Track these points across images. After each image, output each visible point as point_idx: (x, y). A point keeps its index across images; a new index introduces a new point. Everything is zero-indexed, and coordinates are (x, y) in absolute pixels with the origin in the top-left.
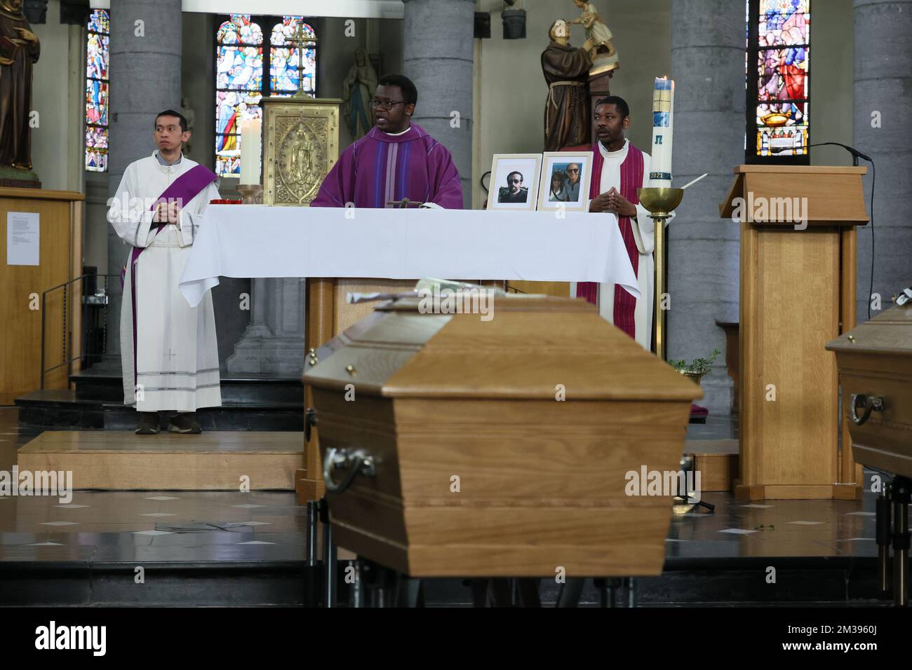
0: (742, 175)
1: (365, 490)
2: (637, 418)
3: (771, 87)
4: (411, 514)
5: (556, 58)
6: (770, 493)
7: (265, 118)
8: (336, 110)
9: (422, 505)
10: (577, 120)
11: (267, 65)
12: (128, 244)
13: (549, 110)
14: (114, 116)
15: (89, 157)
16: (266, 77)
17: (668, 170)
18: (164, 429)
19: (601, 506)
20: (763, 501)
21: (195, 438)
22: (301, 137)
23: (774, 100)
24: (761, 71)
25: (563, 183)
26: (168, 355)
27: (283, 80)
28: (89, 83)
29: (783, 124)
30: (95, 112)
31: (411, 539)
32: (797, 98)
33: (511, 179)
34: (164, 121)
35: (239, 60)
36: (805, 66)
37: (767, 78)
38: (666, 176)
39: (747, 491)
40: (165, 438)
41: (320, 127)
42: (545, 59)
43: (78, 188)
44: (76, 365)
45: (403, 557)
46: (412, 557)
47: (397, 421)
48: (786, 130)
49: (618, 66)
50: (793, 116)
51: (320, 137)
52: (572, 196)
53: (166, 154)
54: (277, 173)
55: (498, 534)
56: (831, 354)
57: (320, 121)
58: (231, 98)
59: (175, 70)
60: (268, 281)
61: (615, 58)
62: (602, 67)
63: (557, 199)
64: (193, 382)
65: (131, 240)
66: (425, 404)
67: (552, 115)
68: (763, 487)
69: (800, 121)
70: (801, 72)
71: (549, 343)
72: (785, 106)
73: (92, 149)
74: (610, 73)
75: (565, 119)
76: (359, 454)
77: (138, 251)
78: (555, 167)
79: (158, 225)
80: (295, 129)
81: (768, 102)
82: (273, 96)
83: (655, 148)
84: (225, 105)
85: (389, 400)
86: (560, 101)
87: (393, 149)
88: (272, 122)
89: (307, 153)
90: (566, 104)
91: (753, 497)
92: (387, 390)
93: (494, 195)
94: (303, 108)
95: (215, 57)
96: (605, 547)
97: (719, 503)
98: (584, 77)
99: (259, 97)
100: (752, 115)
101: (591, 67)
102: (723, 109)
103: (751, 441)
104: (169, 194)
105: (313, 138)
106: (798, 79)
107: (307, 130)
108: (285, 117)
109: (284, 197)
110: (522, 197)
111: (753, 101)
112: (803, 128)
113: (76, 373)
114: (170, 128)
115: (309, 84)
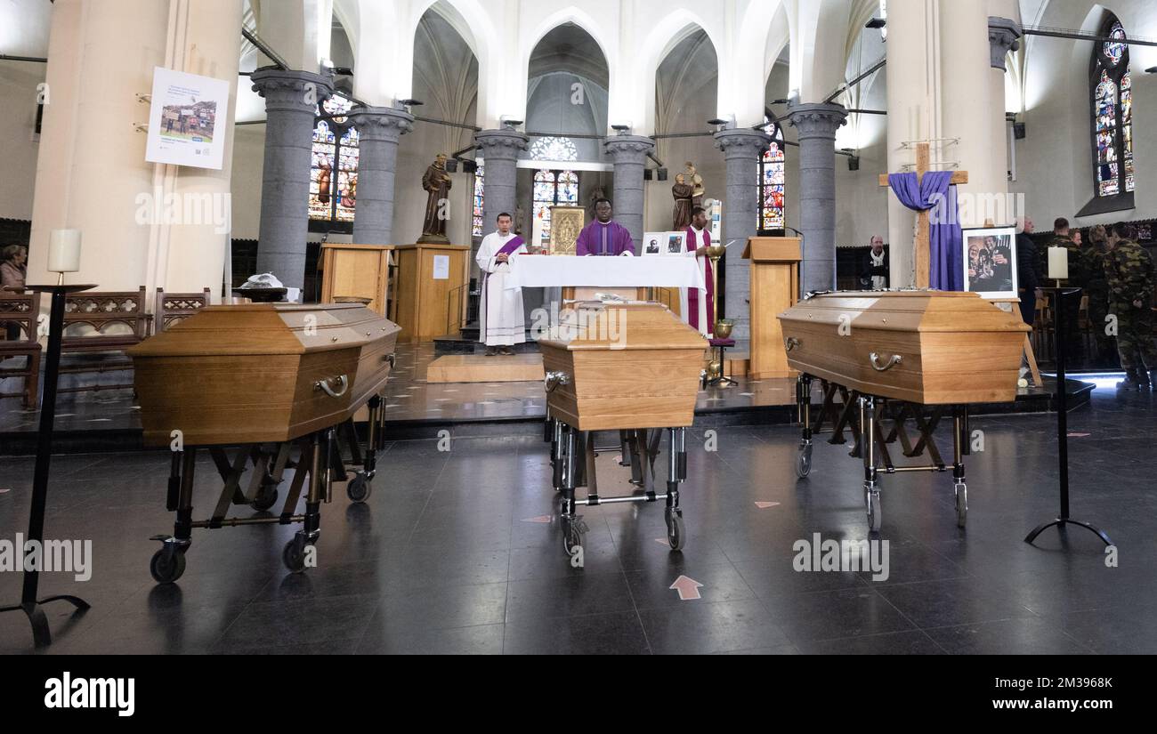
0: (750, 241)
1: (562, 391)
2: (681, 357)
3: (769, 201)
4: (580, 402)
5: (679, 189)
6: (762, 376)
7: (552, 214)
8: (583, 211)
9: (586, 398)
10: (688, 216)
11: (556, 191)
12: (485, 272)
13: (675, 211)
14: (485, 213)
15: (475, 231)
16: (556, 196)
17: (719, 239)
18: (499, 352)
19: (666, 396)
20: (759, 380)
21: (512, 357)
22: (567, 223)
23: (771, 207)
24: (765, 195)
25: (674, 245)
26: (502, 320)
27: (562, 197)
28: (476, 198)
29: (774, 217)
30: (478, 211)
31: (580, 413)
32: (779, 206)
33: (652, 243)
34: (502, 218)
35: (544, 187)
36: (783, 193)
37: (767, 197)
38: (718, 242)
39: (753, 375)
40: (498, 357)
41: (576, 218)
42: (674, 190)
43: (469, 244)
44: (464, 323)
45: (577, 421)
46: (580, 422)
47: (574, 361)
48: (775, 219)
49: (704, 193)
50: (778, 213)
51: (576, 223)
52: (678, 250)
53: (504, 232)
54: (556, 238)
55: (620, 410)
56: (779, 320)
57: (576, 216)
58: (540, 204)
59: (513, 193)
60: (551, 288)
61: (703, 189)
62: (698, 193)
63: (672, 251)
64: (513, 332)
65: (486, 270)
66: (587, 352)
67: (677, 213)
68: (759, 373)
69: (781, 215)
70: (781, 195)
71: (644, 324)
72: (775, 209)
73: (477, 226)
74: (701, 196)
75: (682, 214)
76: (560, 375)
77: (489, 274)
78: (671, 238)
79: (498, 263)
80: (565, 219)
81: (768, 207)
82: (559, 204)
83: (713, 229)
84: (537, 207)
85: (571, 351)
86: (680, 206)
87: (605, 230)
88: (555, 215)
89: (570, 230)
90: (682, 209)
91: (755, 378)
92: (569, 347)
93: (644, 250)
94: (568, 210)
95: (533, 187)
96: (667, 414)
97: (741, 381)
98: (690, 197)
99: (553, 204)
100: (761, 213)
101: (693, 193)
102: (748, 211)
103: (754, 354)
104: (502, 250)
105: (572, 223)
106: (780, 198)
107: (570, 219)
108: (561, 214)
109: (559, 249)
110: (656, 251)
111: (761, 207)
112: (782, 218)
113: (464, 327)
114: (507, 222)
115: (575, 199)
